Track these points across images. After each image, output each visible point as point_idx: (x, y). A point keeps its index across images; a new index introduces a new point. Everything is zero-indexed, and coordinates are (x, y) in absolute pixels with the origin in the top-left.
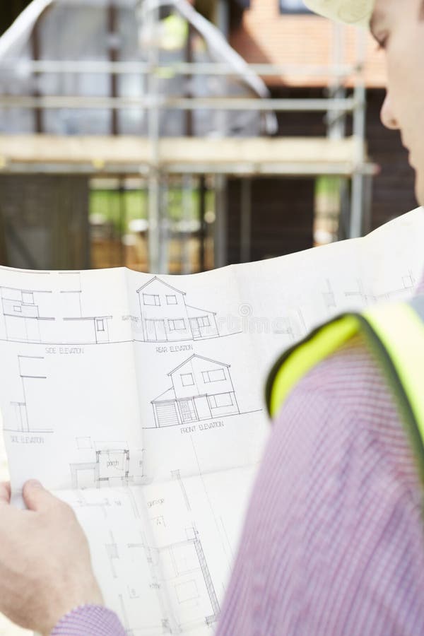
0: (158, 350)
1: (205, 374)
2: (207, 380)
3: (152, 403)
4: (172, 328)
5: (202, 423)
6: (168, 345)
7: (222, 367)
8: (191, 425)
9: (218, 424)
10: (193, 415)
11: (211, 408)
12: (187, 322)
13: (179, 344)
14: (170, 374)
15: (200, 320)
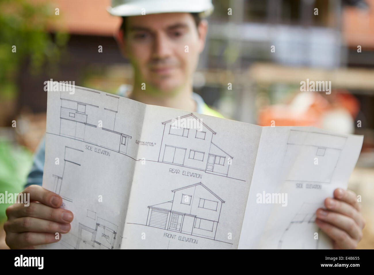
0: (171, 171)
1: (202, 201)
2: (201, 205)
3: (149, 207)
4: (192, 157)
5: (182, 235)
6: (182, 169)
7: (218, 200)
8: (173, 233)
9: (194, 241)
10: (178, 227)
11: (194, 227)
12: (206, 156)
13: (192, 171)
14: (174, 191)
15: (218, 158)
